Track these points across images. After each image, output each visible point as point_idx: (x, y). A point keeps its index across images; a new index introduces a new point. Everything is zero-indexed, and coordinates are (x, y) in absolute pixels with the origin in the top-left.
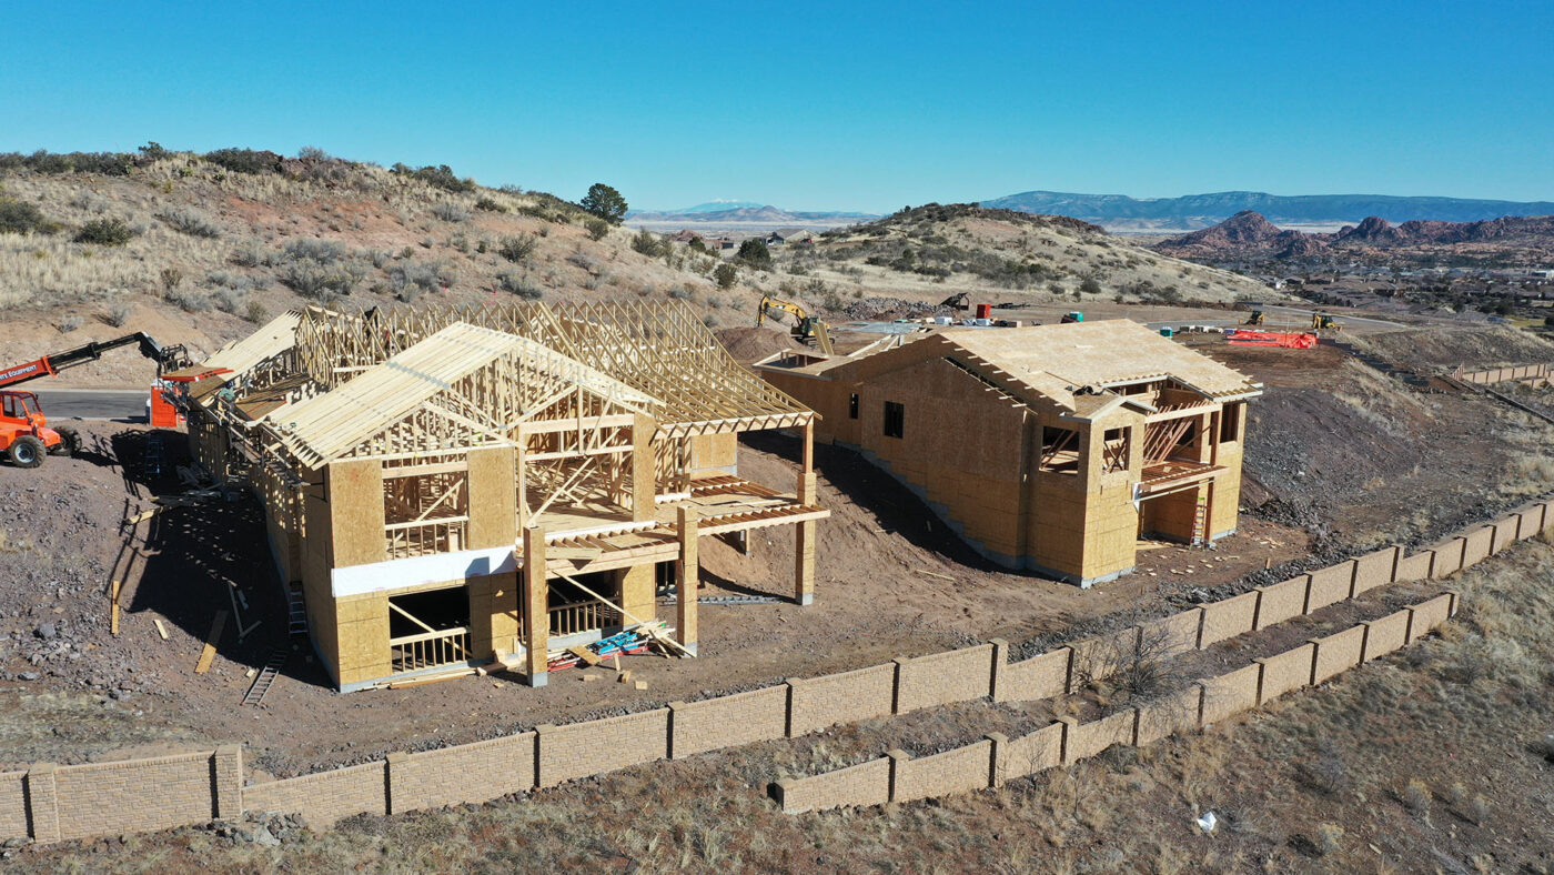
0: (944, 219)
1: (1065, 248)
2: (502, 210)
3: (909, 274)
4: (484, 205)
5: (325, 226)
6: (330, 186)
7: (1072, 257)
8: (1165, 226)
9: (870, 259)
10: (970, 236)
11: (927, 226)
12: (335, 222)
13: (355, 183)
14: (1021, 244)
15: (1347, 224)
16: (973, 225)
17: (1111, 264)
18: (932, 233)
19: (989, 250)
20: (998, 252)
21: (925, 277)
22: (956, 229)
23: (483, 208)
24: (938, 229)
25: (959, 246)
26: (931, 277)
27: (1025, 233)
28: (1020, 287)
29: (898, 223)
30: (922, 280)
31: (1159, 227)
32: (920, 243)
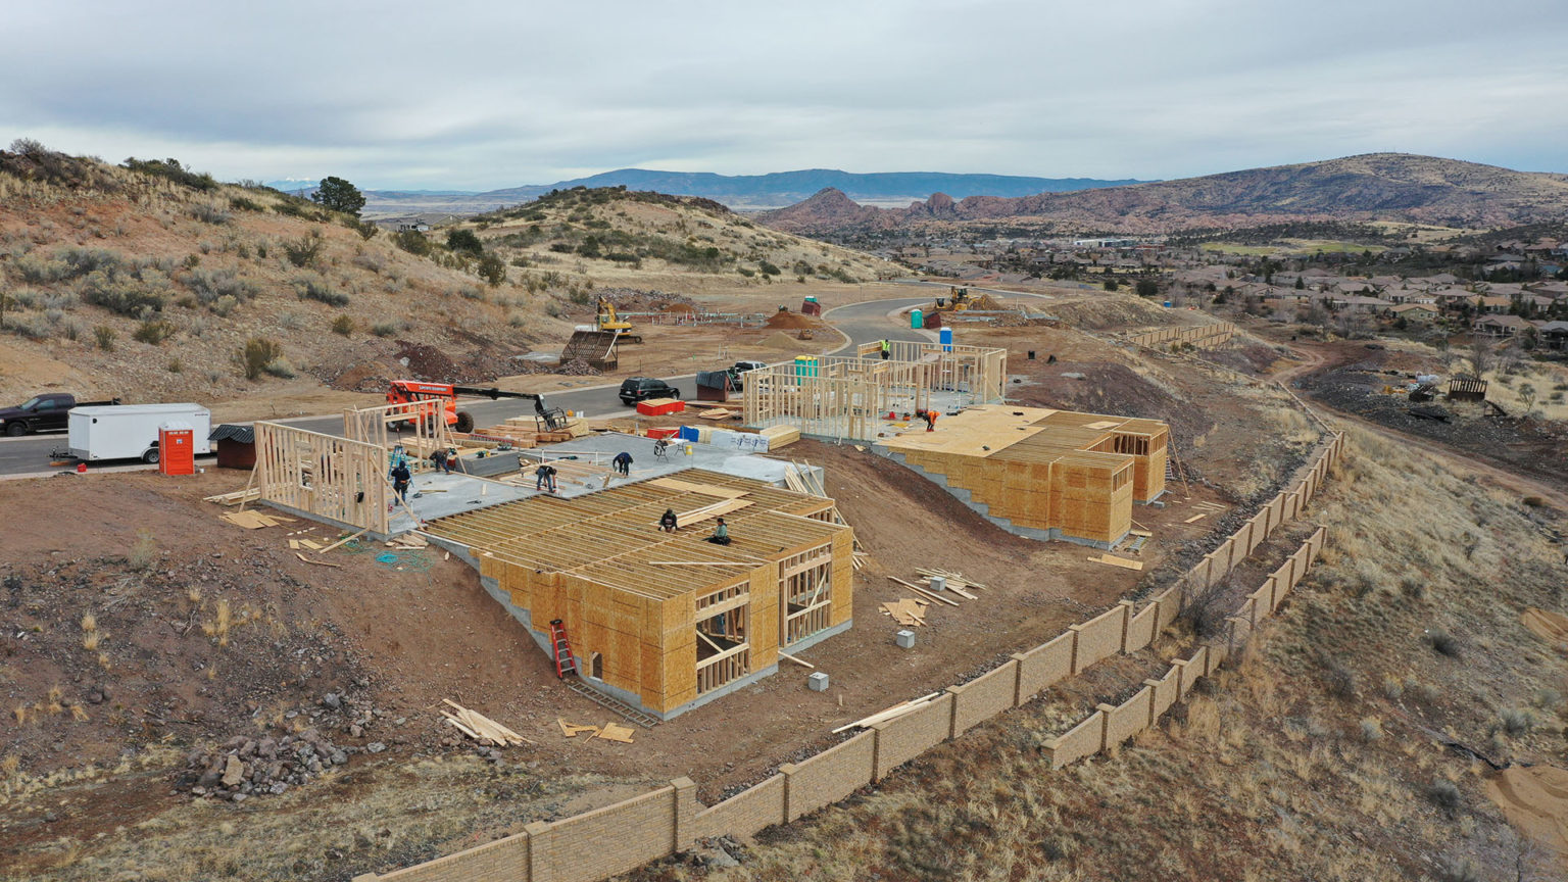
0: (600, 202)
1: (720, 231)
2: (259, 210)
3: (600, 261)
4: (239, 204)
5: (86, 232)
6: (74, 186)
7: (730, 239)
8: (753, 203)
9: (554, 246)
10: (631, 219)
11: (584, 210)
12: (96, 228)
13: (96, 182)
14: (681, 226)
15: (917, 200)
16: (629, 207)
17: (765, 245)
18: (593, 217)
19: (652, 233)
20: (662, 235)
21: (621, 263)
22: (615, 212)
23: (238, 207)
24: (598, 212)
25: (623, 229)
26: (627, 264)
27: (680, 216)
28: (716, 272)
29: (551, 207)
30: (619, 267)
31: (749, 204)
32: (583, 227)
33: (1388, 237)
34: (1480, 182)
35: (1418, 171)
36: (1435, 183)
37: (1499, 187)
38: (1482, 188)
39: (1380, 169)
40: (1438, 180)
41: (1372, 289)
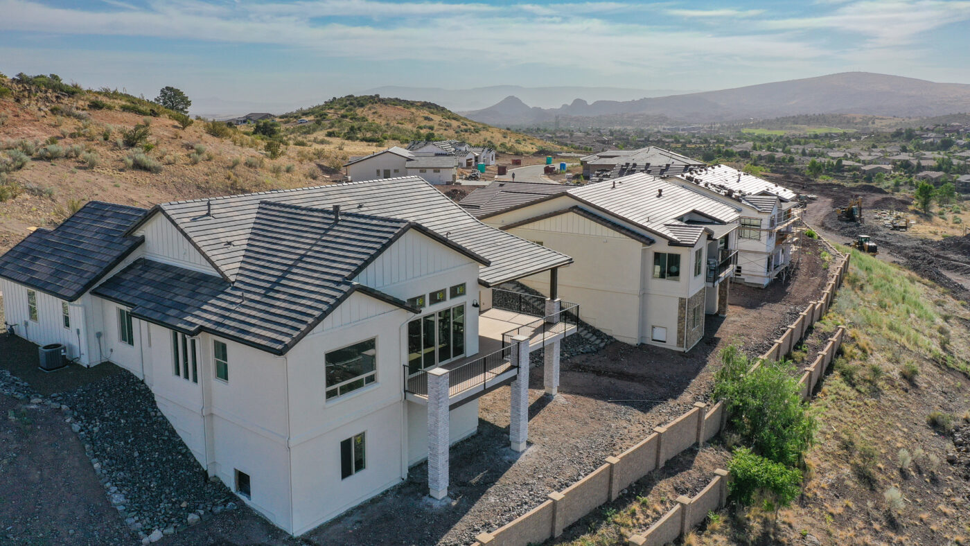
1: (438, 123)
3: (357, 142)
4: (96, 105)
7: (444, 128)
9: (329, 132)
10: (381, 116)
11: (352, 110)
14: (413, 120)
16: (380, 108)
18: (356, 115)
19: (395, 124)
20: (400, 125)
22: (371, 112)
23: (94, 107)
24: (359, 112)
25: (375, 122)
26: (375, 144)
27: (413, 113)
29: (332, 108)
30: (369, 145)
32: (350, 121)
33: (856, 124)
34: (912, 89)
35: (874, 83)
36: (884, 90)
37: (924, 92)
39: (850, 81)
40: (886, 88)
41: (849, 156)
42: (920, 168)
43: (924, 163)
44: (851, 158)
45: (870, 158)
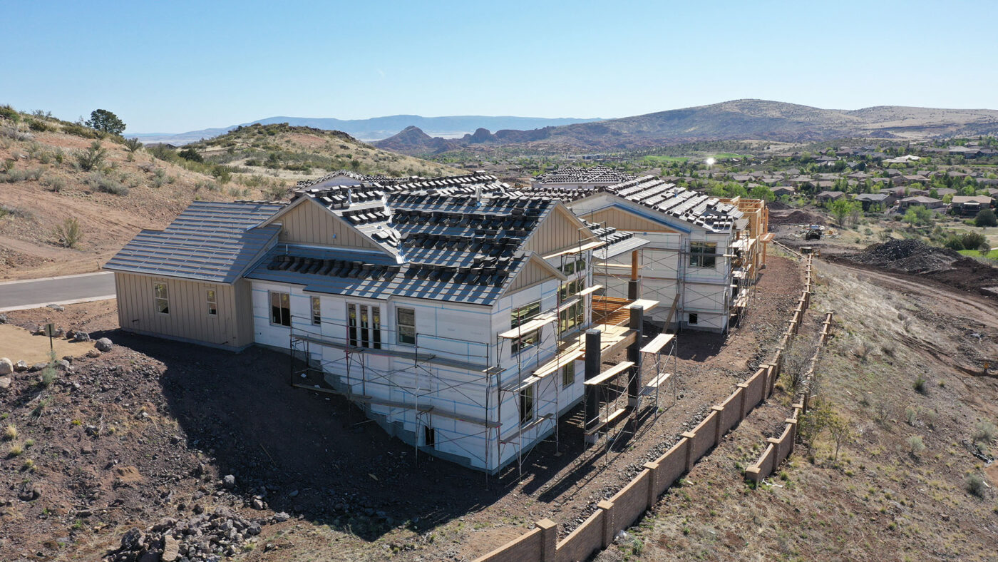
0: (272, 134)
3: (281, 170)
9: (247, 162)
11: (261, 139)
15: (466, 133)
18: (269, 144)
19: (310, 152)
20: (317, 154)
22: (284, 140)
24: (271, 140)
25: (291, 151)
30: (295, 173)
32: (264, 150)
33: (753, 149)
34: (801, 116)
35: (766, 110)
36: (775, 117)
37: (812, 118)
38: (802, 119)
39: (743, 109)
40: (776, 114)
41: (753, 179)
42: (820, 189)
43: (822, 184)
44: (755, 181)
45: (773, 180)
